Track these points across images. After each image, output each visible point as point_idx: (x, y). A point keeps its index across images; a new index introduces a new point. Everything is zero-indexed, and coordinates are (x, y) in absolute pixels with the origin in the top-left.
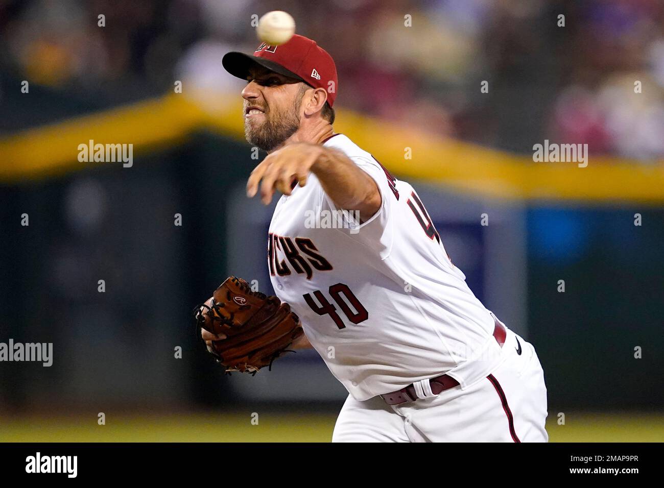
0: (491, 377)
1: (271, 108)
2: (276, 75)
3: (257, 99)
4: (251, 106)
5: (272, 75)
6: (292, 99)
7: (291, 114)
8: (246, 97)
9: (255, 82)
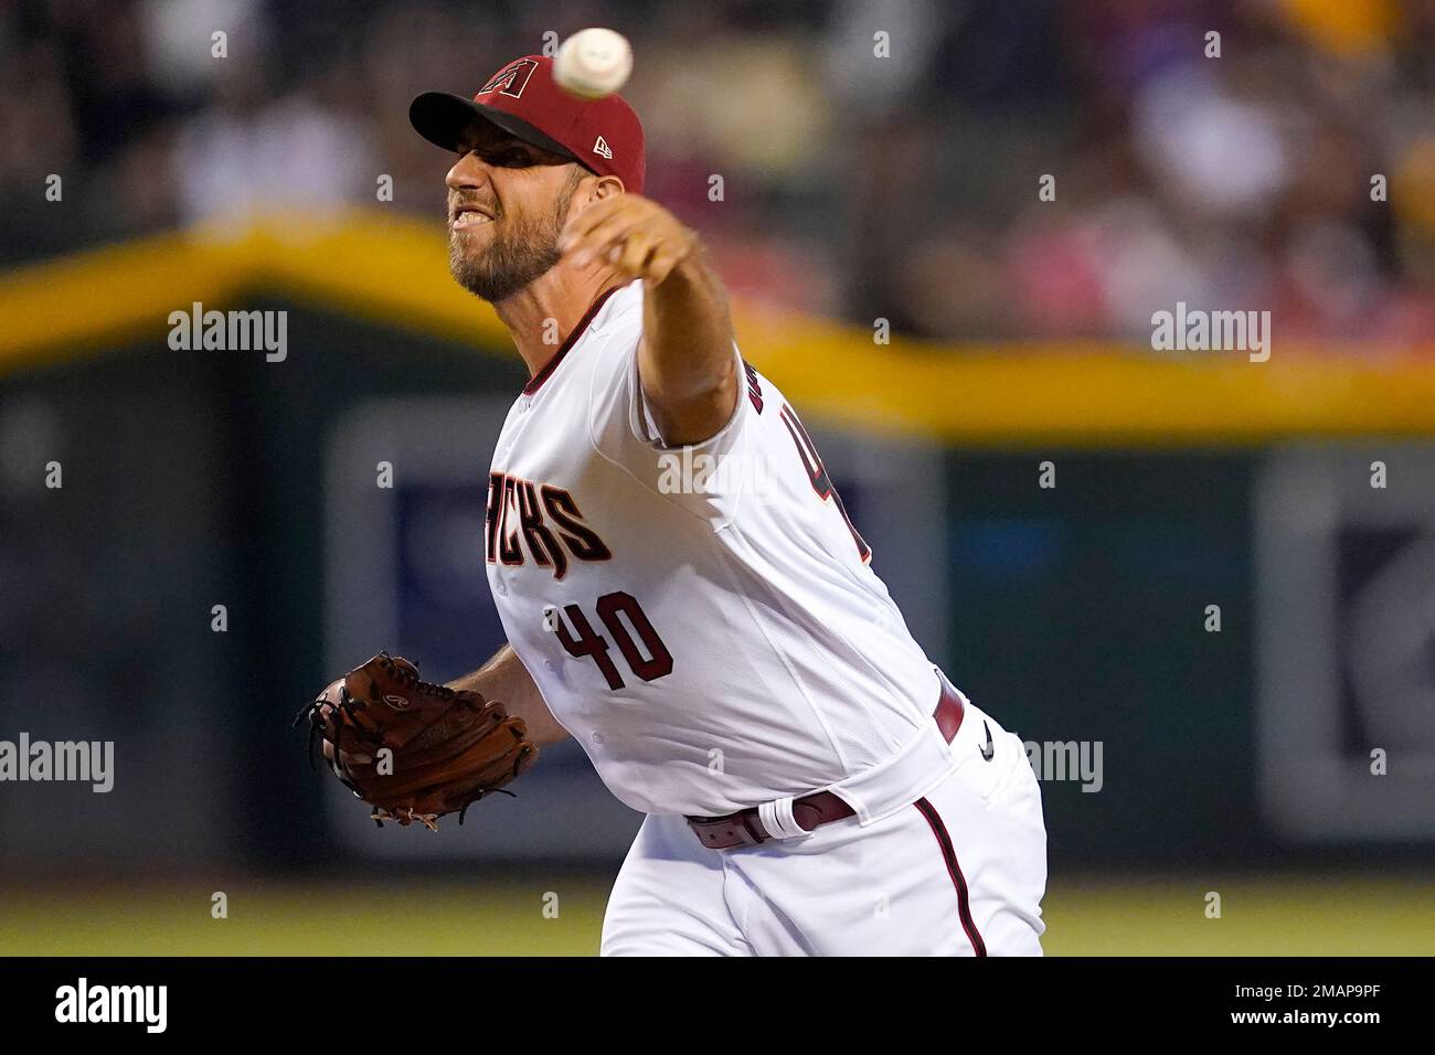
0: (923, 805)
1: (507, 212)
2: (521, 145)
3: (478, 190)
4: (466, 204)
5: (515, 144)
6: (554, 195)
7: (549, 228)
8: (457, 186)
9: (476, 154)
